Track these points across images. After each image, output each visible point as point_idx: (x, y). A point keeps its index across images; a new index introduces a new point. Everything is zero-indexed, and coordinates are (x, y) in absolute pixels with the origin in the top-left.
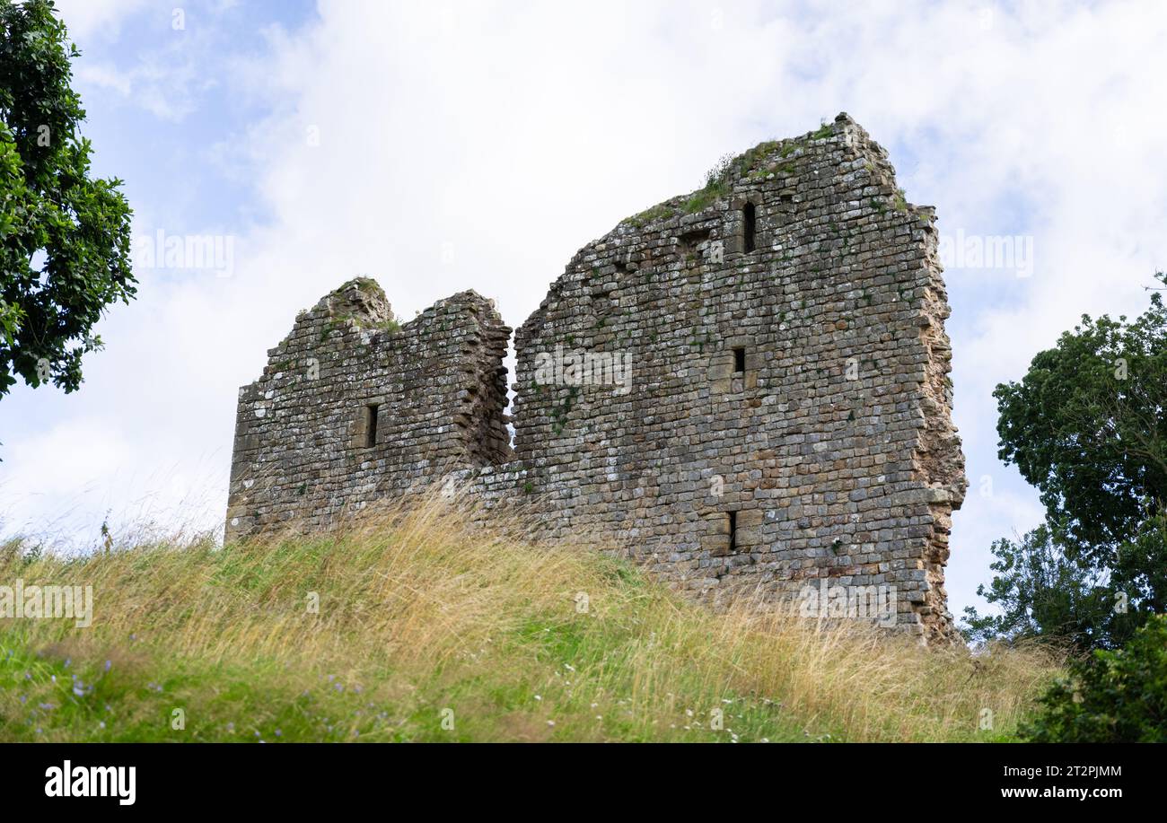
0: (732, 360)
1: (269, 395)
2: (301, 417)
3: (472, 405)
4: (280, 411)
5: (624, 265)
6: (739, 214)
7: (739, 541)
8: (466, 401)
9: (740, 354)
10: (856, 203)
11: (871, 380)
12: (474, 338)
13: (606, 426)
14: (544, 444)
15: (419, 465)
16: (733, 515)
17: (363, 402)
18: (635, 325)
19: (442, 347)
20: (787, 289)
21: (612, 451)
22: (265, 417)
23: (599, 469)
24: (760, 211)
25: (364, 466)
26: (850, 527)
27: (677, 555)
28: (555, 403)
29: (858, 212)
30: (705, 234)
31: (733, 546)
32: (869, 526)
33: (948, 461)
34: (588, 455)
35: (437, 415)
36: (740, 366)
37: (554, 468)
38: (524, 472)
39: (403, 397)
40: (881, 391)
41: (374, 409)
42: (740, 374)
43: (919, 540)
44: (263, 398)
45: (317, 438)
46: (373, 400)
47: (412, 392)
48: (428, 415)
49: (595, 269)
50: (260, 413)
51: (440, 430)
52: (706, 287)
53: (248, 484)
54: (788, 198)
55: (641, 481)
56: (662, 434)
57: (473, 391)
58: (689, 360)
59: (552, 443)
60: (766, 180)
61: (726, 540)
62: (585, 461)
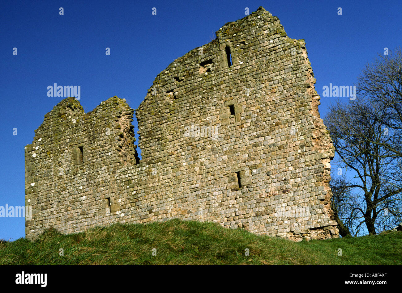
0: (229, 110)
1: (37, 148)
2: (52, 155)
3: (122, 142)
4: (42, 154)
5: (178, 78)
6: (224, 52)
7: (242, 184)
8: (119, 140)
9: (232, 108)
10: (271, 41)
11: (289, 112)
12: (119, 115)
13: (179, 144)
14: (154, 154)
15: (103, 168)
16: (238, 173)
17: (76, 146)
18: (186, 101)
19: (107, 120)
20: (248, 79)
21: (183, 153)
22: (37, 157)
23: (179, 161)
24: (232, 49)
25: (80, 172)
26: (289, 172)
27: (217, 193)
28: (157, 137)
29: (274, 45)
30: (210, 61)
31: (240, 186)
32: (297, 171)
33: (326, 141)
34: (173, 156)
35: (107, 148)
36: (233, 112)
37: (159, 163)
38: (147, 166)
39: (93, 142)
40: (294, 115)
41: (81, 148)
42: (233, 116)
43: (319, 174)
44: (34, 150)
45: (59, 163)
46: (80, 145)
47: (96, 140)
48: (104, 148)
49: (165, 81)
50: (34, 156)
51: (110, 153)
52: (214, 83)
53: (33, 185)
54: (243, 43)
55: (197, 164)
56: (203, 144)
57: (122, 136)
58: (211, 113)
59: (157, 153)
60: (233, 37)
61: (237, 183)
62: (172, 158)
